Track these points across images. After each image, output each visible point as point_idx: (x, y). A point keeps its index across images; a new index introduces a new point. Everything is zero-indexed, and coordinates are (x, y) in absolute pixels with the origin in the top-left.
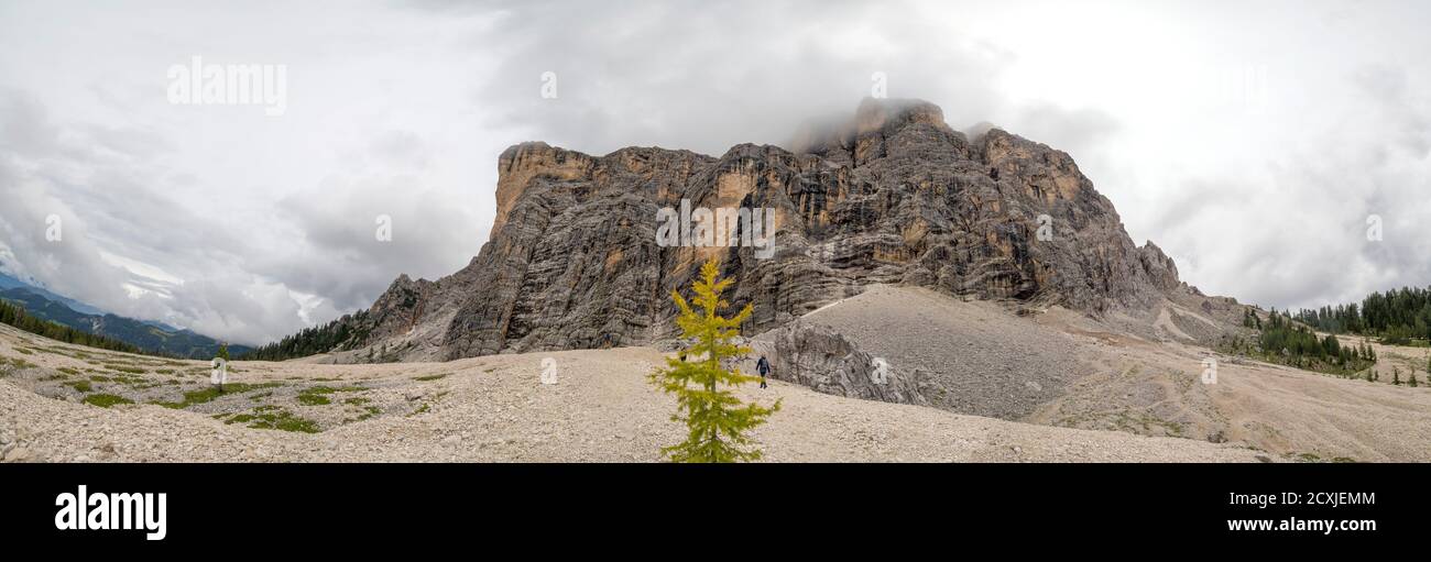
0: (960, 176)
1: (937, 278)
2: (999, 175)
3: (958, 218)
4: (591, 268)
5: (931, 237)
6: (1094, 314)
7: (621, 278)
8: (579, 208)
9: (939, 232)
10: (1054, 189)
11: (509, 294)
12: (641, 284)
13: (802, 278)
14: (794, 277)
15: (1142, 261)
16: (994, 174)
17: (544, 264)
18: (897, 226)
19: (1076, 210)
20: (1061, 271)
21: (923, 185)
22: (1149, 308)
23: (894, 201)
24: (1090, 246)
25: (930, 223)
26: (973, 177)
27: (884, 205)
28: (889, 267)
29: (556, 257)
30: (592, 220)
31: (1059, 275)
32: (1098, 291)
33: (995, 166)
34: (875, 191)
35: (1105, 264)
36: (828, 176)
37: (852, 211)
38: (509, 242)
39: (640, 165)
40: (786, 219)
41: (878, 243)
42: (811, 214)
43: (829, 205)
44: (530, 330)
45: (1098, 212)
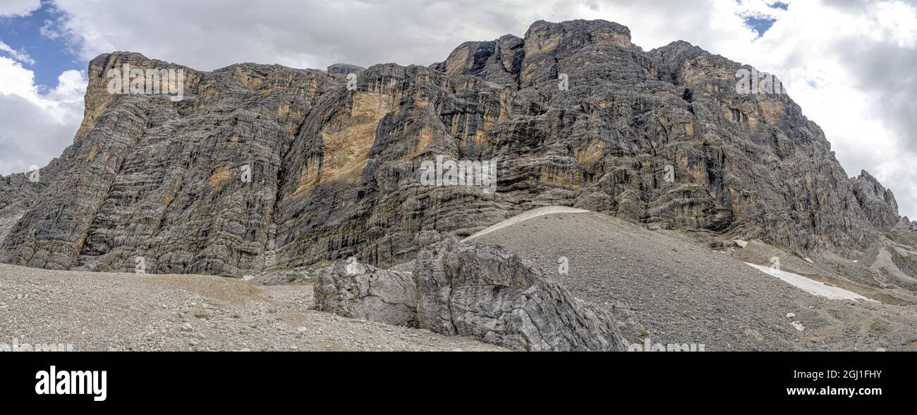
0: (647, 96)
1: (615, 203)
2: (694, 97)
3: (641, 139)
4: (190, 185)
5: (610, 159)
6: (798, 251)
7: (227, 199)
8: (180, 121)
9: (621, 154)
10: (756, 113)
11: (89, 203)
12: (252, 206)
13: (453, 202)
14: (443, 201)
15: (855, 193)
16: (688, 96)
17: (134, 177)
18: (569, 148)
19: (781, 136)
20: (763, 202)
21: (603, 105)
22: (864, 247)
23: (566, 121)
24: (796, 175)
25: (609, 145)
26: (664, 97)
27: (555, 125)
28: (560, 190)
29: (150, 170)
30: (196, 135)
31: (760, 206)
32: (804, 227)
33: (688, 88)
34: (543, 112)
35: (812, 196)
36: (487, 96)
37: (515, 132)
38: (95, 148)
39: (258, 81)
40: (435, 139)
41: (546, 165)
42: (465, 136)
43: (487, 126)
44: (111, 248)
45: (805, 139)
